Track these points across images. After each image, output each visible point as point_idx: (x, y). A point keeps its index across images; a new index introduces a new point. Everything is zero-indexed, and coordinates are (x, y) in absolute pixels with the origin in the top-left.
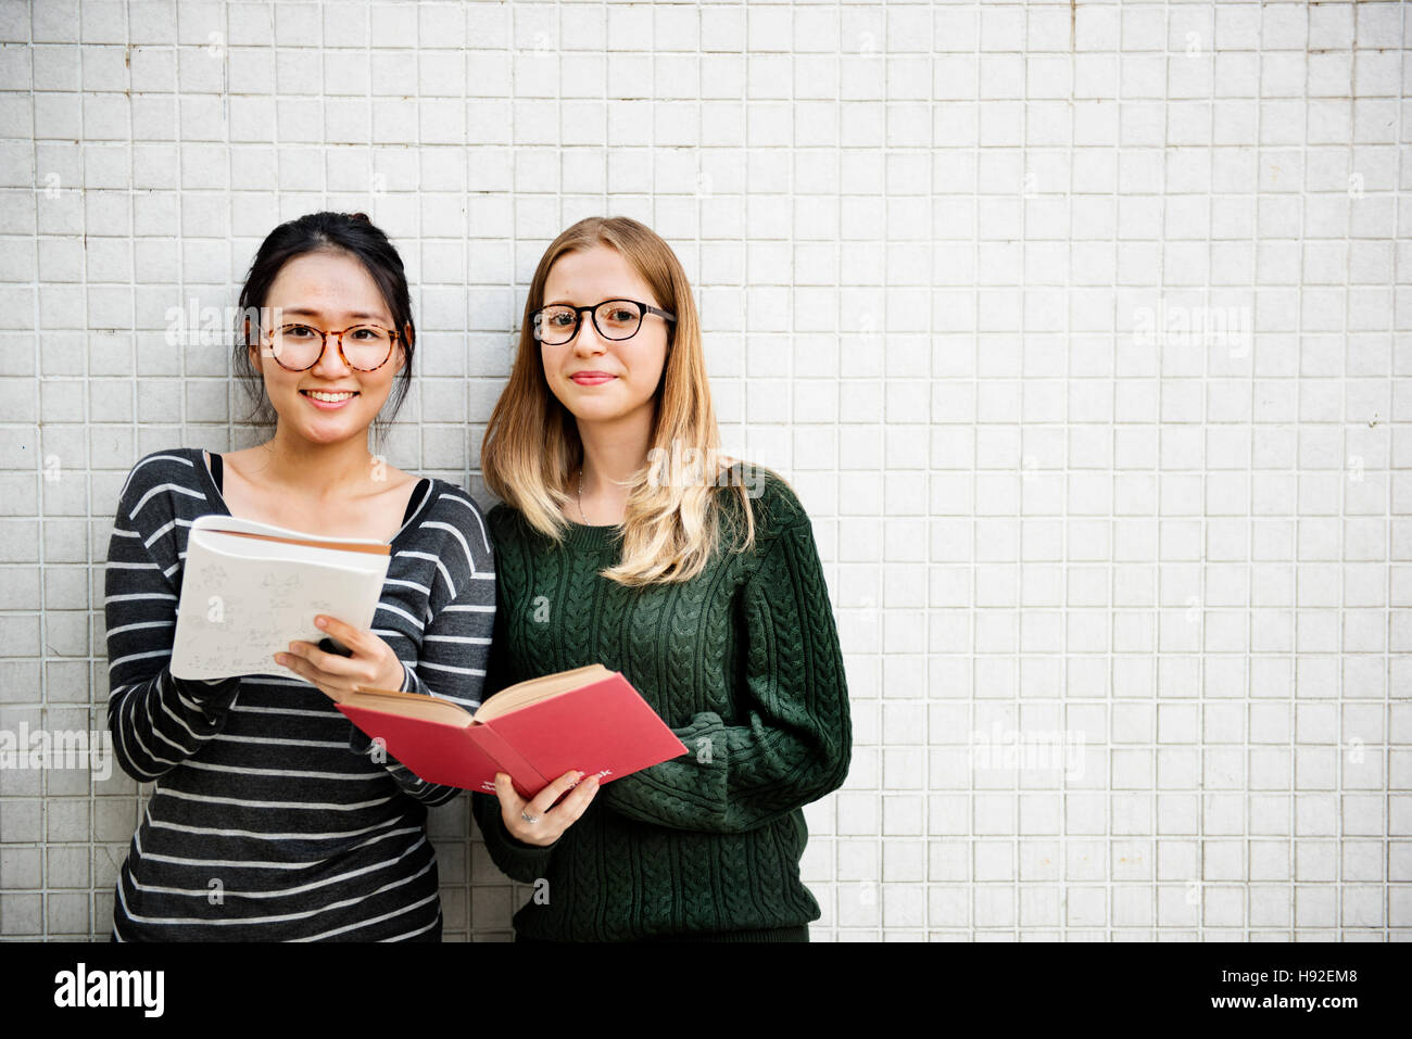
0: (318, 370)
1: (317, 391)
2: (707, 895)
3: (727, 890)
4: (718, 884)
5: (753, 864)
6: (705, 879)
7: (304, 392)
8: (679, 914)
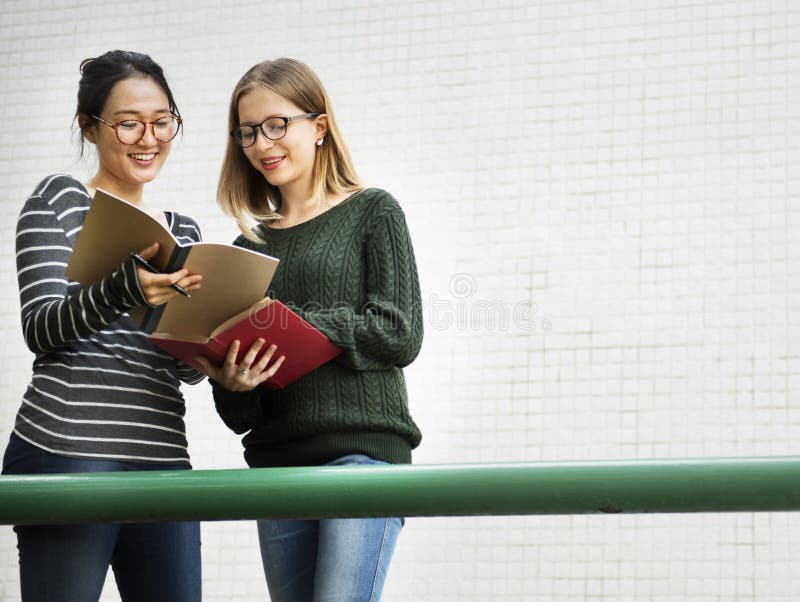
0: (141, 143)
1: (138, 154)
2: (356, 408)
3: (369, 407)
4: (363, 403)
5: (384, 396)
6: (355, 400)
7: (129, 155)
8: (341, 416)
